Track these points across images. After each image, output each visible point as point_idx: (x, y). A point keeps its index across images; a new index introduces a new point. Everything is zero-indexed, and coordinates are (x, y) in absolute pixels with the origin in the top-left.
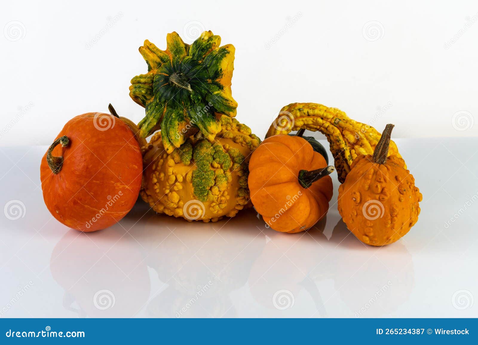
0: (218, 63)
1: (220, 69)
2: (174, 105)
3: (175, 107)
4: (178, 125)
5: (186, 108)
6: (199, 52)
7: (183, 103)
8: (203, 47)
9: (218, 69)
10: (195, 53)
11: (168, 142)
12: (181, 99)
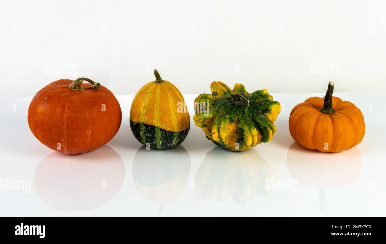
0: (270, 105)
1: (270, 109)
2: (230, 112)
3: (229, 113)
4: (229, 123)
5: (238, 117)
6: (258, 95)
7: (237, 113)
8: (262, 94)
9: (269, 108)
10: (255, 95)
11: (217, 128)
12: (236, 110)
